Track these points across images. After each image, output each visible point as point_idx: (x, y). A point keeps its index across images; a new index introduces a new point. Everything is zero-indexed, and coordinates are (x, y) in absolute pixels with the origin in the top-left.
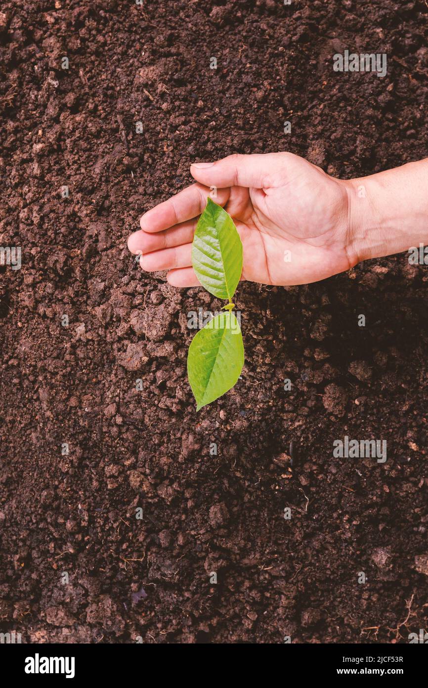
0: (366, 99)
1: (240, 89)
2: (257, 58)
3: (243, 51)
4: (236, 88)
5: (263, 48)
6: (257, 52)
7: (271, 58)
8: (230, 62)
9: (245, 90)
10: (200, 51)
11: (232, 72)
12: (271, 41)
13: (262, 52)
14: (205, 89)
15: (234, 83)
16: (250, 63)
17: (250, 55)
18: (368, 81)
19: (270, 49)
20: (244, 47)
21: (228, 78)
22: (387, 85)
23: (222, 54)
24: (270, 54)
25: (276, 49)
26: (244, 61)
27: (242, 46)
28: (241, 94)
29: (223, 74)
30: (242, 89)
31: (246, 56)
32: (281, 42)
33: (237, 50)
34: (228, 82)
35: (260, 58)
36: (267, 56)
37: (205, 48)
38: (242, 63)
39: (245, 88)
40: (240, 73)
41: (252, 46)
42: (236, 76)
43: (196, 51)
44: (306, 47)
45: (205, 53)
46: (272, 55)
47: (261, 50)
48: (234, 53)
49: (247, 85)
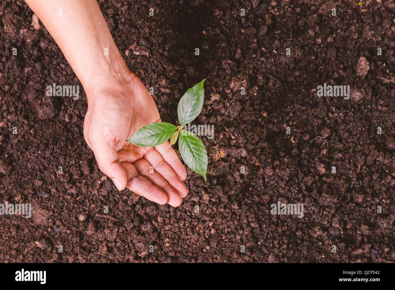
1: (54, 158)
2: (35, 146)
3: (30, 155)
4: (53, 161)
5: (29, 143)
6: (32, 146)
7: (36, 138)
8: (36, 164)
9: (55, 155)
10: (27, 182)
11: (43, 163)
12: (26, 137)
13: (32, 143)
14: (52, 181)
15: (50, 162)
16: (38, 151)
17: (33, 151)
19: (31, 138)
20: (27, 154)
21: (47, 165)
22: (61, 67)
23: (30, 168)
24: (34, 138)
25: (31, 135)
26: (36, 155)
27: (27, 155)
28: (57, 158)
29: (43, 169)
30: (54, 157)
31: (34, 153)
32: (27, 131)
33: (29, 159)
34: (48, 166)
36: (35, 140)
37: (26, 179)
38: (38, 156)
39: (53, 156)
40: (44, 158)
41: (27, 149)
42: (46, 160)
43: (27, 185)
44: (32, 115)
45: (29, 179)
46: (35, 137)
47: (31, 143)
48: (31, 161)
49: (52, 154)
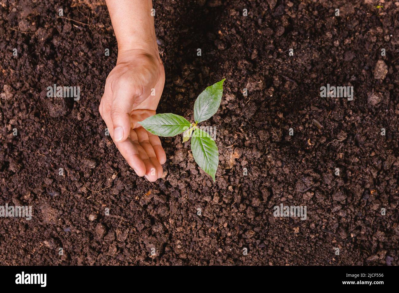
0: (81, 79)
1: (65, 157)
2: (46, 144)
3: (41, 153)
4: (64, 159)
5: (40, 140)
6: (43, 144)
7: (47, 136)
8: (47, 162)
9: (66, 153)
10: (37, 181)
11: (53, 161)
12: (37, 135)
13: (43, 141)
14: (62, 180)
15: (61, 160)
16: (49, 149)
17: (44, 149)
18: (70, 76)
19: (42, 136)
20: (38, 152)
21: (57, 164)
23: (41, 167)
24: (45, 136)
25: (42, 132)
26: (47, 153)
27: (38, 153)
28: (68, 157)
29: (54, 167)
30: (65, 155)
31: (44, 151)
32: (38, 129)
33: (39, 157)
34: (59, 164)
35: (47, 143)
36: (46, 138)
37: (36, 177)
38: (48, 155)
39: (64, 154)
40: (55, 156)
41: (38, 147)
42: (57, 158)
43: (37, 183)
44: (43, 113)
45: (39, 177)
46: (46, 134)
48: (41, 159)
49: (62, 152)
